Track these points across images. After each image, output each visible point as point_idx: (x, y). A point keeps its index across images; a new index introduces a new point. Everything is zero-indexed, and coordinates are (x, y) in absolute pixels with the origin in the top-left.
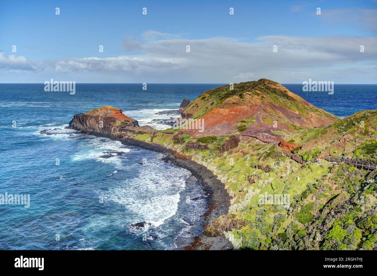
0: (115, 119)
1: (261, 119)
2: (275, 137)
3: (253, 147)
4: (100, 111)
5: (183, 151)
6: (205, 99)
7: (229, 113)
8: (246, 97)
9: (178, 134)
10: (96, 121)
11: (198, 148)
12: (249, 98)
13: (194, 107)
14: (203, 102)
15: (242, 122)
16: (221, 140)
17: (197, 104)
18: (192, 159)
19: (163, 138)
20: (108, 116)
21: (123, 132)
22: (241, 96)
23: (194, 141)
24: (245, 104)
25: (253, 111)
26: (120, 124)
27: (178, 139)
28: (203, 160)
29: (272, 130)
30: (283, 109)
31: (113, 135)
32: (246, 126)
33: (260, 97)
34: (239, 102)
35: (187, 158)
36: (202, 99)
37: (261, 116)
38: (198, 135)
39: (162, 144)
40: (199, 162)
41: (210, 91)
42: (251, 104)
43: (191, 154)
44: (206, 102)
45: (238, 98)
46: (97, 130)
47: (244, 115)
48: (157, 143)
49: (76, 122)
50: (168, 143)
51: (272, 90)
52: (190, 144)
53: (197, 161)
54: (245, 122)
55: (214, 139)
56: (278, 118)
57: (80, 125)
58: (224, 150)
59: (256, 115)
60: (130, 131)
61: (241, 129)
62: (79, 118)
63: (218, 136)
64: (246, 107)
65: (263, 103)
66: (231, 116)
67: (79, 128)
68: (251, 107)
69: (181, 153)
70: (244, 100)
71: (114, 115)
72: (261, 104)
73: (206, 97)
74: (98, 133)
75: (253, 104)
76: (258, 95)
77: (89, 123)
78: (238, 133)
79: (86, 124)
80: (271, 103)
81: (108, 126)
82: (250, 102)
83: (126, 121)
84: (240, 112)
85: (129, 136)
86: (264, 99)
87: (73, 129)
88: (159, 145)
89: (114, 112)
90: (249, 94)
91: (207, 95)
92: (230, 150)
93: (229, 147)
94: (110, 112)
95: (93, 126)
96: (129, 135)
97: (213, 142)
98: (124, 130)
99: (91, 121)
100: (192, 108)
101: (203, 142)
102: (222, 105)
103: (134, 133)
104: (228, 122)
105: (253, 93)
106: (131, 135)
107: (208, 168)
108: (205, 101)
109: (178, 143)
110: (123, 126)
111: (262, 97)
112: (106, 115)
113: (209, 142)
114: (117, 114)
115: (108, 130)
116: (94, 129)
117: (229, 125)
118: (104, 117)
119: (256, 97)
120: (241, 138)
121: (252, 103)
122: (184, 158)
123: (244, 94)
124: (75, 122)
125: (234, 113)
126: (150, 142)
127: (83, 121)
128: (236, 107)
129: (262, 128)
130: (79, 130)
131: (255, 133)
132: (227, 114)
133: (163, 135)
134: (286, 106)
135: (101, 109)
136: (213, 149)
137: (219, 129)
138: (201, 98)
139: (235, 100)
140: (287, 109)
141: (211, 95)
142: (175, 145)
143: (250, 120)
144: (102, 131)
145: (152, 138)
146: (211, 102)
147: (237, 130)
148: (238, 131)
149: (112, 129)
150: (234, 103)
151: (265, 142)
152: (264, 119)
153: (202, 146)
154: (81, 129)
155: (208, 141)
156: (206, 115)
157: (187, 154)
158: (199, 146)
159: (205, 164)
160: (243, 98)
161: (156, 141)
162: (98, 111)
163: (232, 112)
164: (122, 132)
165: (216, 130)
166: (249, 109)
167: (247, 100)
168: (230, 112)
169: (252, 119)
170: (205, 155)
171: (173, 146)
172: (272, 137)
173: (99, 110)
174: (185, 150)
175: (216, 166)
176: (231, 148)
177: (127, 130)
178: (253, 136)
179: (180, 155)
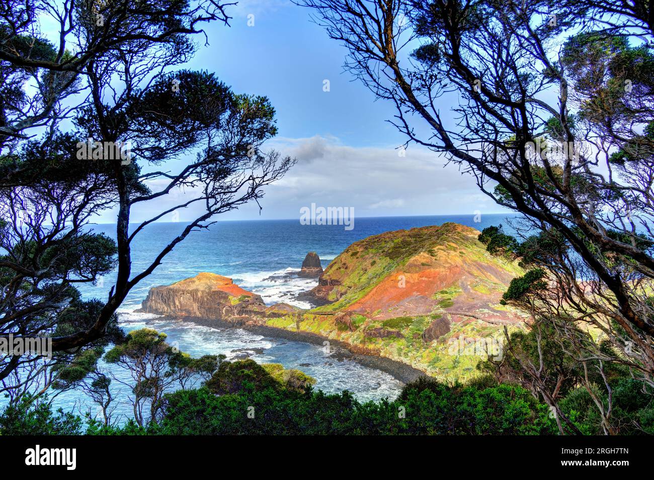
0: (226, 294)
1: (469, 287)
2: (498, 314)
3: (478, 331)
4: (197, 282)
5: (363, 342)
6: (358, 255)
7: (418, 279)
8: (439, 255)
9: (344, 316)
10: (194, 298)
11: (387, 336)
12: (444, 256)
13: (340, 268)
14: (355, 259)
15: (442, 292)
16: (420, 322)
17: (344, 264)
18: (382, 354)
19: (316, 322)
20: (213, 290)
21: (244, 316)
22: (431, 253)
23: (378, 325)
24: (440, 265)
25: (454, 275)
26: (237, 302)
27: (345, 323)
28: (400, 355)
29: (490, 305)
30: (493, 269)
31: (226, 320)
32: (450, 299)
33: (458, 253)
34: (431, 263)
35: (372, 352)
36: (352, 255)
37: (469, 283)
38: (379, 316)
39: (317, 332)
40: (396, 358)
41: (363, 242)
42: (449, 265)
43: (378, 346)
44: (360, 259)
45: (427, 256)
46: (195, 313)
47: (442, 282)
48: (308, 331)
49: (156, 302)
50: (328, 330)
51: (470, 241)
52: (372, 330)
53: (390, 357)
54: (446, 293)
55: (408, 321)
56: (494, 285)
57: (164, 306)
58: (431, 338)
59: (460, 281)
60: (256, 313)
61: (445, 304)
62: (161, 295)
63: (414, 316)
64: (442, 269)
65: (464, 261)
66: (424, 285)
67: (161, 310)
68: (450, 269)
69: (361, 346)
70: (438, 258)
71: (222, 288)
72: (462, 264)
73: (358, 252)
74: (198, 318)
75: (452, 265)
76: (455, 249)
77: (180, 302)
78: (442, 310)
79: (175, 304)
80: (475, 261)
81: (216, 306)
82: (446, 262)
83: (245, 297)
84: (434, 277)
85: (255, 322)
86: (463, 255)
87: (150, 312)
88: (313, 334)
89: (221, 283)
90: (442, 250)
91: (360, 249)
92: (441, 337)
93: (438, 333)
94: (215, 282)
95: (186, 306)
96: (255, 319)
97: (408, 326)
98: (246, 312)
99: (183, 298)
100: (337, 269)
101: (392, 327)
102: (405, 267)
103: (264, 316)
104: (422, 294)
105: (446, 247)
106: (258, 319)
107: (413, 366)
108: (357, 258)
109: (346, 330)
110: (244, 305)
111: (460, 252)
112: (210, 288)
113: (402, 327)
114: (227, 286)
115: (216, 312)
116: (188, 312)
117: (425, 298)
118: (207, 291)
119: (452, 253)
120: (449, 317)
121: (450, 263)
122: (367, 353)
123: (435, 249)
124: (153, 302)
125: (426, 279)
126: (295, 330)
127: (169, 299)
128: (429, 270)
129: (476, 302)
130: (161, 313)
131: (469, 309)
132: (416, 281)
133: (315, 317)
134: (497, 265)
135: (199, 279)
136: (412, 337)
137: (411, 306)
138: (350, 253)
139: (425, 260)
140: (500, 269)
141: (366, 248)
142: (341, 333)
143: (453, 289)
144: (205, 315)
145: (298, 322)
146: (371, 261)
147: (439, 306)
148: (441, 307)
149: (224, 311)
150: (423, 264)
151: (493, 323)
152: (473, 287)
153: (394, 332)
154: (165, 312)
155: (400, 324)
156: (382, 284)
157: (371, 347)
158: (389, 333)
159: (406, 361)
160: (436, 256)
161: (304, 327)
162: (194, 282)
163: (423, 279)
164: (242, 314)
165: (406, 308)
166: (448, 273)
167: (441, 258)
168: (421, 279)
169: (455, 288)
170: (402, 347)
171: (339, 335)
172: (495, 314)
173: (195, 279)
174: (366, 340)
175: (426, 362)
176: (442, 334)
177: (250, 311)
178: (468, 314)
179: (359, 349)
